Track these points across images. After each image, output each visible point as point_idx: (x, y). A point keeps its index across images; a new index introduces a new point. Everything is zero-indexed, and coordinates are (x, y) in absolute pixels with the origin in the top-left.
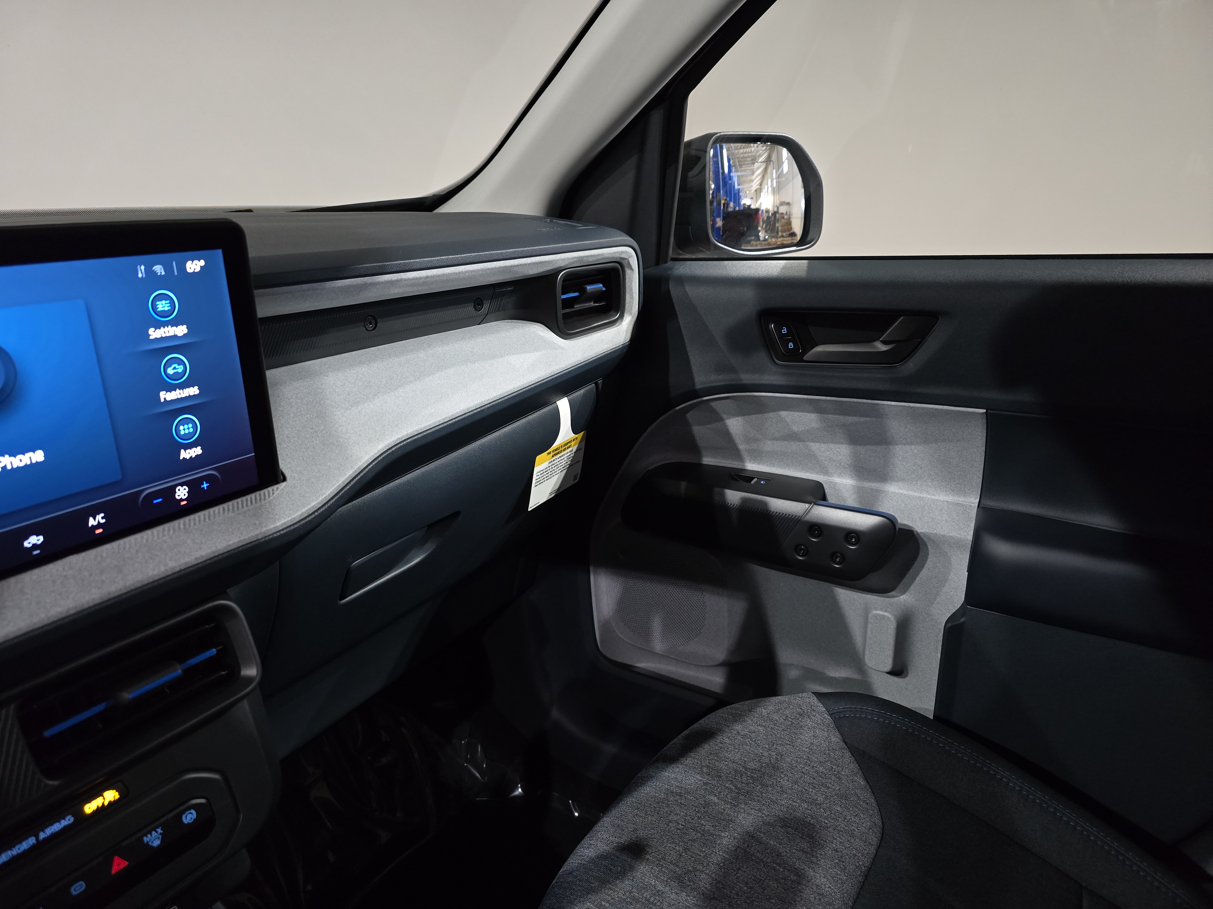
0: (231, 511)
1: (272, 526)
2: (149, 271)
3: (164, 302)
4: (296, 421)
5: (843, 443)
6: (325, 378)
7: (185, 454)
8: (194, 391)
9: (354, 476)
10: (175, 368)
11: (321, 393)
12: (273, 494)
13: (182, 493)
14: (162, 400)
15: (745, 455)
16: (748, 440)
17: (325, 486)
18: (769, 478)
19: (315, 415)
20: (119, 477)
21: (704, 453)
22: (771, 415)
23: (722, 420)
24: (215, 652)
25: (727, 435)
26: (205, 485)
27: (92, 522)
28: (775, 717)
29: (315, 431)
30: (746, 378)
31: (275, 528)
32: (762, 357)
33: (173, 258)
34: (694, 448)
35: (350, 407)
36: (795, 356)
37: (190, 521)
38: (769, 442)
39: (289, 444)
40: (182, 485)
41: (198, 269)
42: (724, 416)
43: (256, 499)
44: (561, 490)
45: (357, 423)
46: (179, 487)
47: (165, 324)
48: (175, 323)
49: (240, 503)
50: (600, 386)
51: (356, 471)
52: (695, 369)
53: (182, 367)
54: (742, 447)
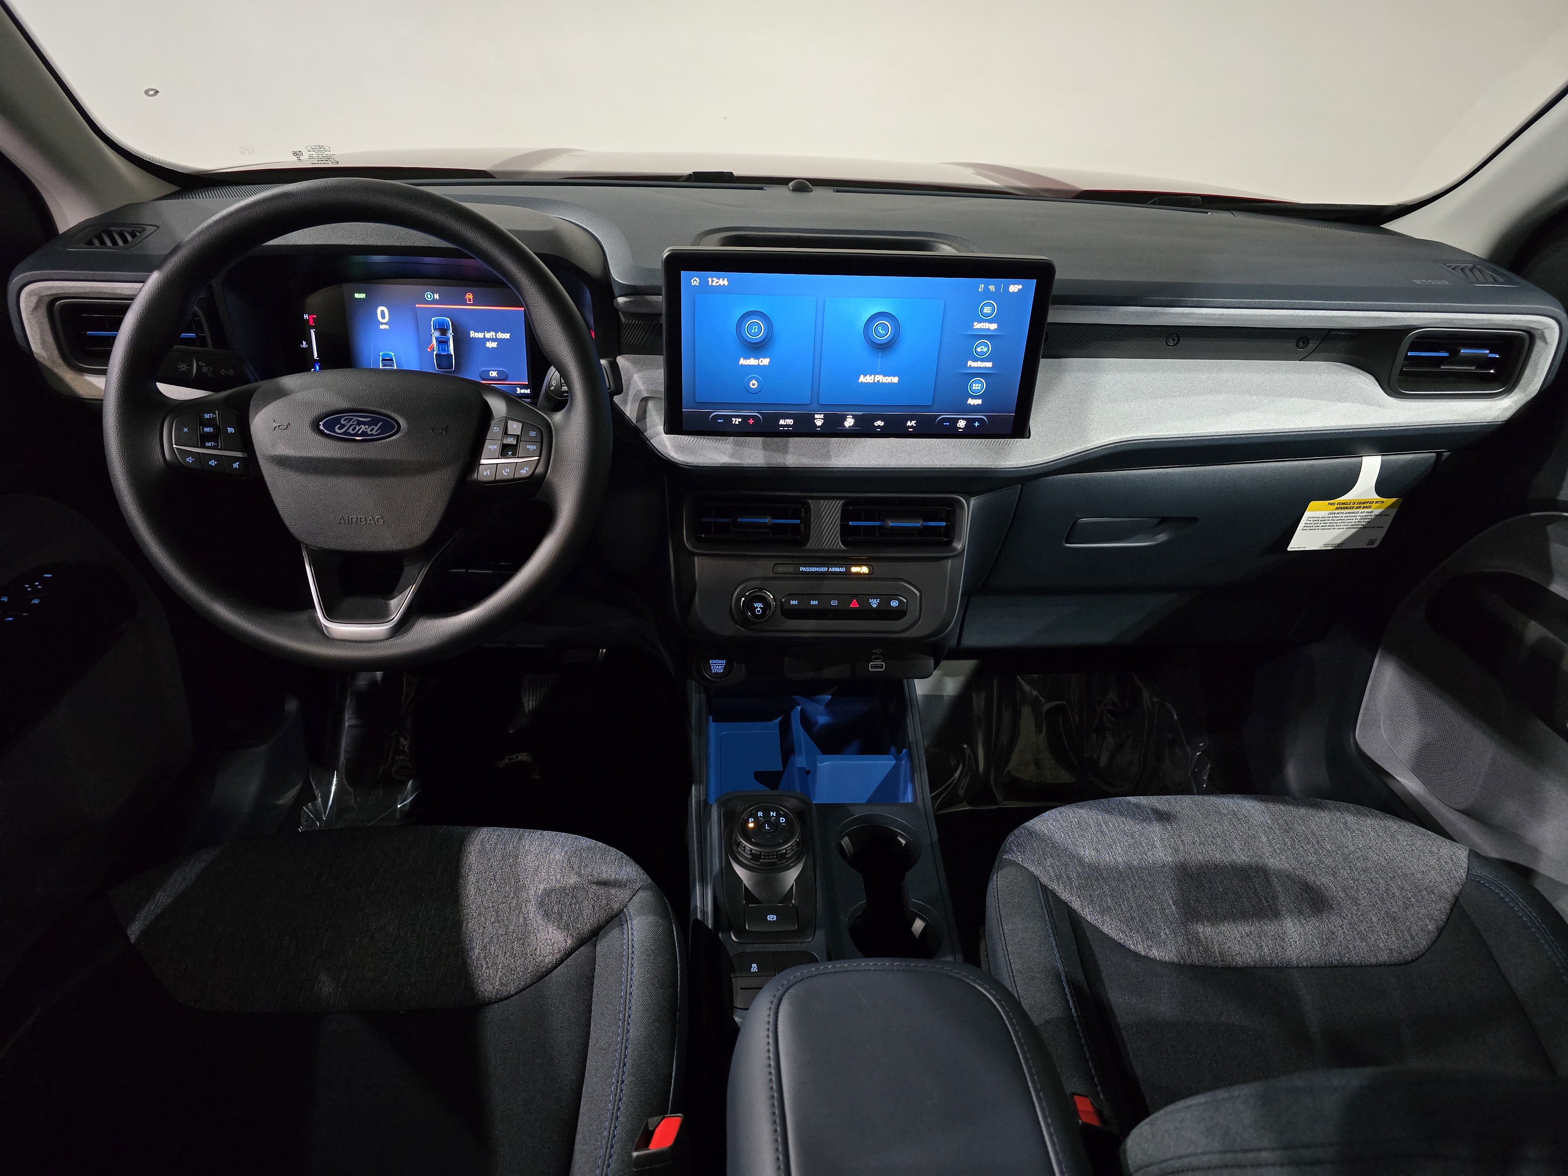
0: (985, 445)
1: (1003, 463)
2: (986, 289)
3: (988, 308)
4: (1061, 400)
6: (1105, 375)
7: (971, 402)
8: (989, 364)
9: (1079, 452)
10: (982, 348)
11: (1094, 386)
12: (1016, 443)
13: (962, 424)
14: (968, 366)
17: (1053, 451)
19: (1078, 400)
20: (930, 404)
21: (1555, 579)
24: (945, 525)
26: (976, 424)
27: (909, 424)
29: (1070, 412)
31: (1004, 465)
33: (1002, 282)
34: (1547, 568)
35: (1108, 402)
37: (959, 441)
39: (1046, 416)
40: (964, 419)
41: (1016, 290)
43: (1003, 443)
44: (1343, 547)
45: (1106, 415)
46: (962, 420)
47: (985, 321)
48: (990, 322)
49: (993, 442)
51: (1082, 449)
53: (986, 348)
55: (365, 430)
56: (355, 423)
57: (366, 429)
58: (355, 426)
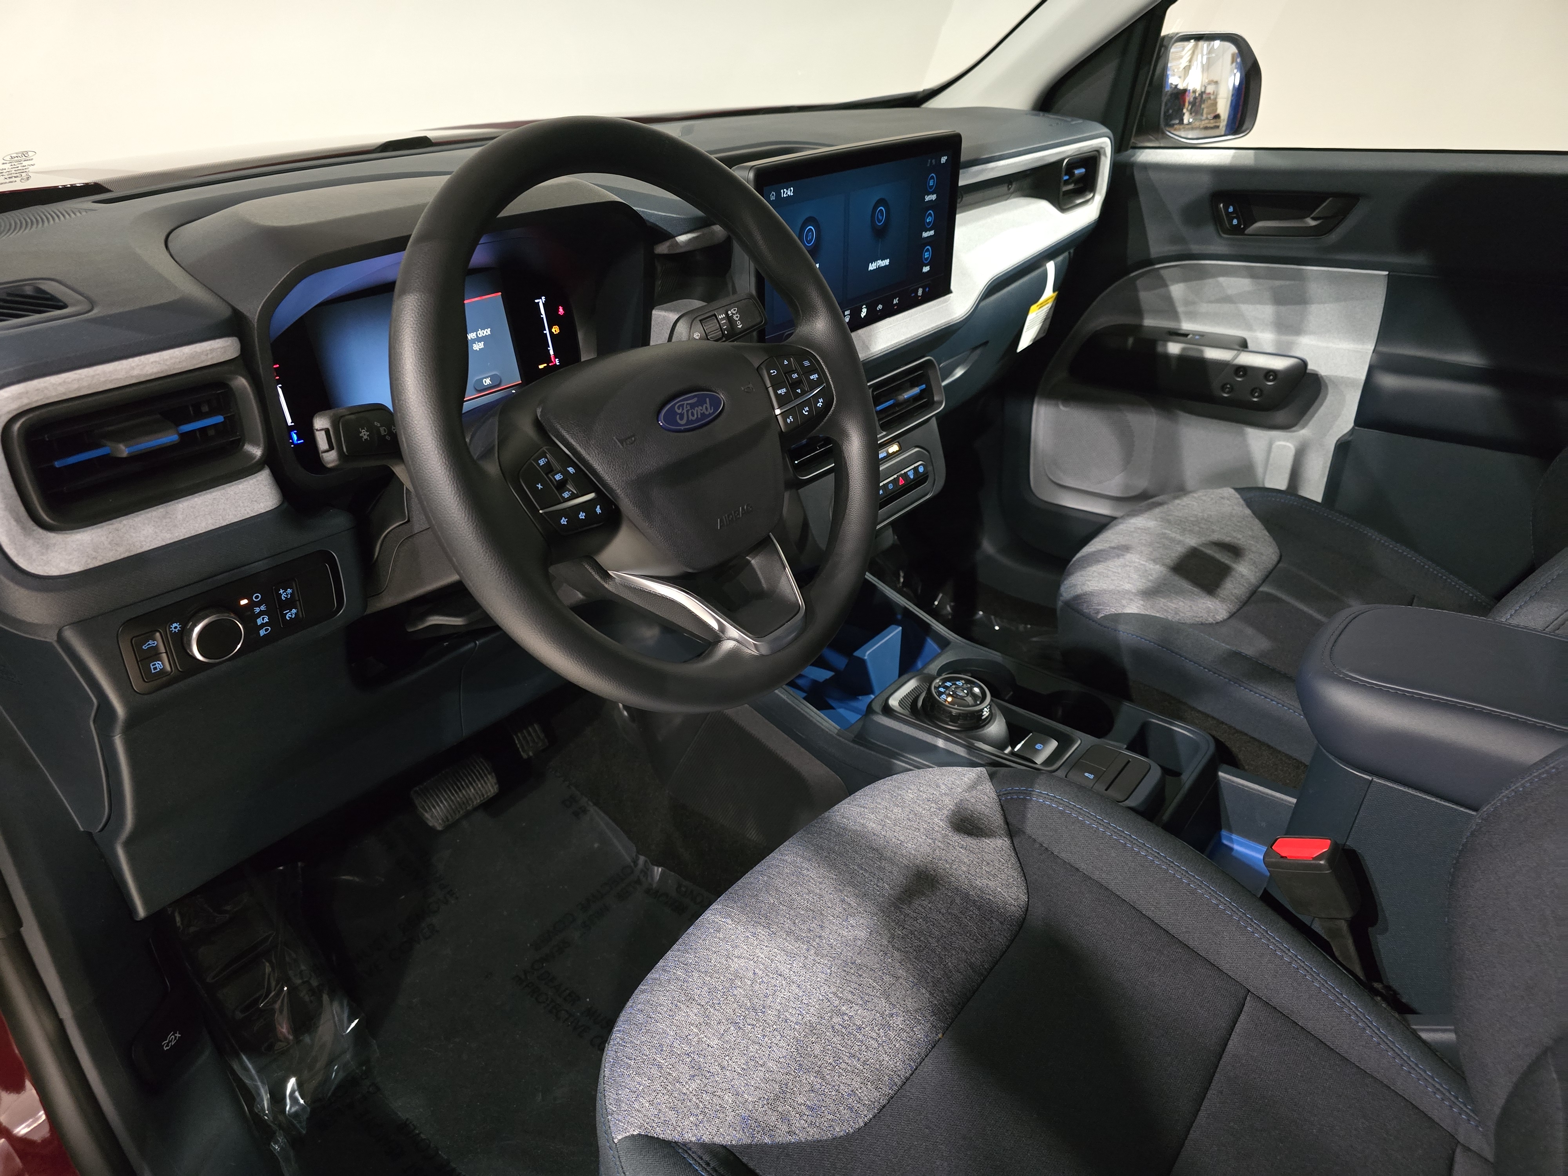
3: (932, 181)
5: (1267, 304)
7: (924, 270)
8: (932, 233)
10: (929, 219)
13: (921, 290)
14: (923, 237)
15: (1182, 316)
16: (1187, 303)
18: (1202, 335)
20: (904, 277)
21: (1145, 315)
22: (1210, 281)
23: (1165, 285)
25: (1169, 300)
27: (896, 301)
28: (1204, 498)
30: (1195, 248)
32: (1210, 229)
34: (1137, 311)
36: (1237, 231)
37: (924, 307)
38: (1205, 305)
40: (920, 287)
41: (945, 161)
42: (1169, 283)
43: (941, 301)
44: (1037, 339)
47: (930, 193)
48: (933, 192)
49: (938, 301)
50: (1072, 255)
52: (1151, 243)
53: (931, 218)
54: (1180, 309)
55: (702, 412)
56: (689, 408)
57: (701, 410)
58: (690, 411)
